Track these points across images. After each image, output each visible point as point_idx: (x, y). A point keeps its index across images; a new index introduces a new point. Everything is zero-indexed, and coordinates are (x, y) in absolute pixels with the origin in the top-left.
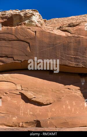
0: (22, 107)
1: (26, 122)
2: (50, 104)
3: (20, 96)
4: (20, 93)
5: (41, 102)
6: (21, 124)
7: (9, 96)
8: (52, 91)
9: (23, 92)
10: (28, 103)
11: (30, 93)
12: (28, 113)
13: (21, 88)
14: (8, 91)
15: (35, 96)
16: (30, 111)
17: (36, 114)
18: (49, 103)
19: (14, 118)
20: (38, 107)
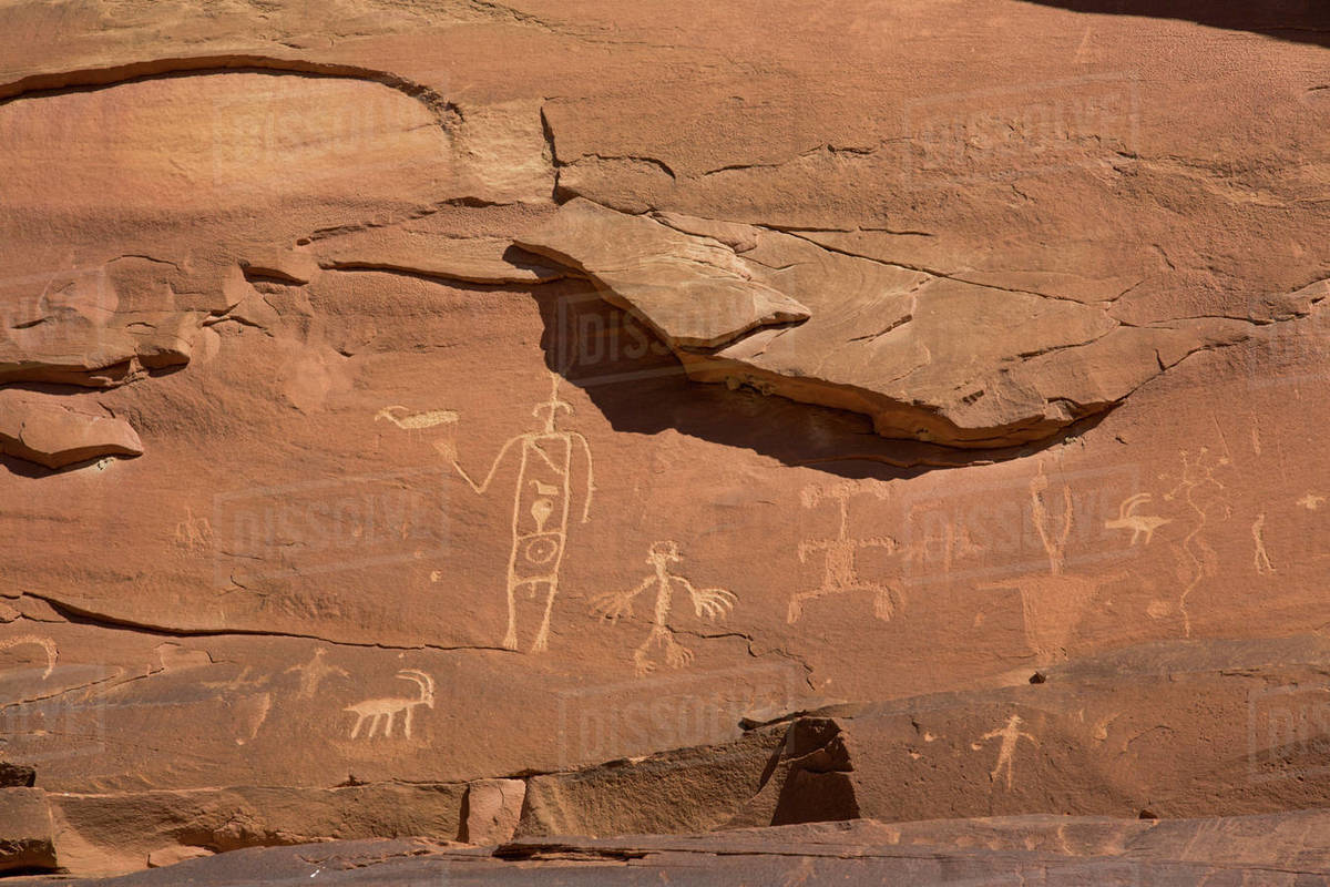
0: (540, 512)
1: (587, 775)
2: (1086, 417)
3: (526, 317)
4: (517, 254)
5: (904, 395)
6: (497, 804)
7: (319, 319)
8: (1132, 184)
9: (568, 233)
10: (671, 435)
11: (696, 249)
12: (649, 597)
13: (537, 164)
14: (307, 227)
15: (801, 293)
16: (688, 571)
17: (793, 611)
18: (1056, 413)
19: (379, 710)
20: (841, 488)
